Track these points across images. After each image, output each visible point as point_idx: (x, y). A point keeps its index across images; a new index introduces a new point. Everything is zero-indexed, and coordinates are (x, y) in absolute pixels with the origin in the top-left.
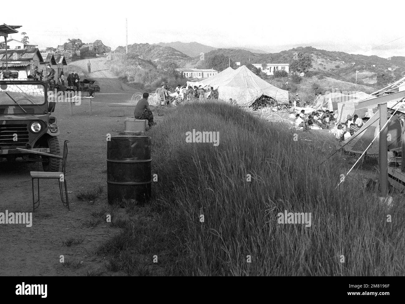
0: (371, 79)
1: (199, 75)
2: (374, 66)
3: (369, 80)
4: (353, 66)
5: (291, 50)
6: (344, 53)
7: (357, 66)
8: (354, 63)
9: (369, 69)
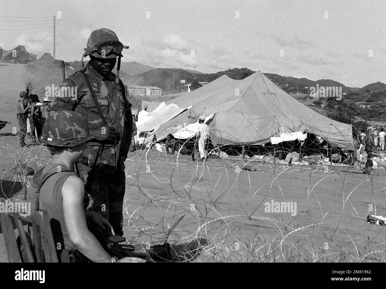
0: (304, 100)
1: (141, 92)
2: (306, 88)
3: (303, 101)
4: (286, 87)
5: (227, 71)
6: (278, 76)
7: (291, 87)
8: (288, 85)
9: (302, 91)
